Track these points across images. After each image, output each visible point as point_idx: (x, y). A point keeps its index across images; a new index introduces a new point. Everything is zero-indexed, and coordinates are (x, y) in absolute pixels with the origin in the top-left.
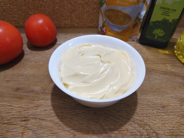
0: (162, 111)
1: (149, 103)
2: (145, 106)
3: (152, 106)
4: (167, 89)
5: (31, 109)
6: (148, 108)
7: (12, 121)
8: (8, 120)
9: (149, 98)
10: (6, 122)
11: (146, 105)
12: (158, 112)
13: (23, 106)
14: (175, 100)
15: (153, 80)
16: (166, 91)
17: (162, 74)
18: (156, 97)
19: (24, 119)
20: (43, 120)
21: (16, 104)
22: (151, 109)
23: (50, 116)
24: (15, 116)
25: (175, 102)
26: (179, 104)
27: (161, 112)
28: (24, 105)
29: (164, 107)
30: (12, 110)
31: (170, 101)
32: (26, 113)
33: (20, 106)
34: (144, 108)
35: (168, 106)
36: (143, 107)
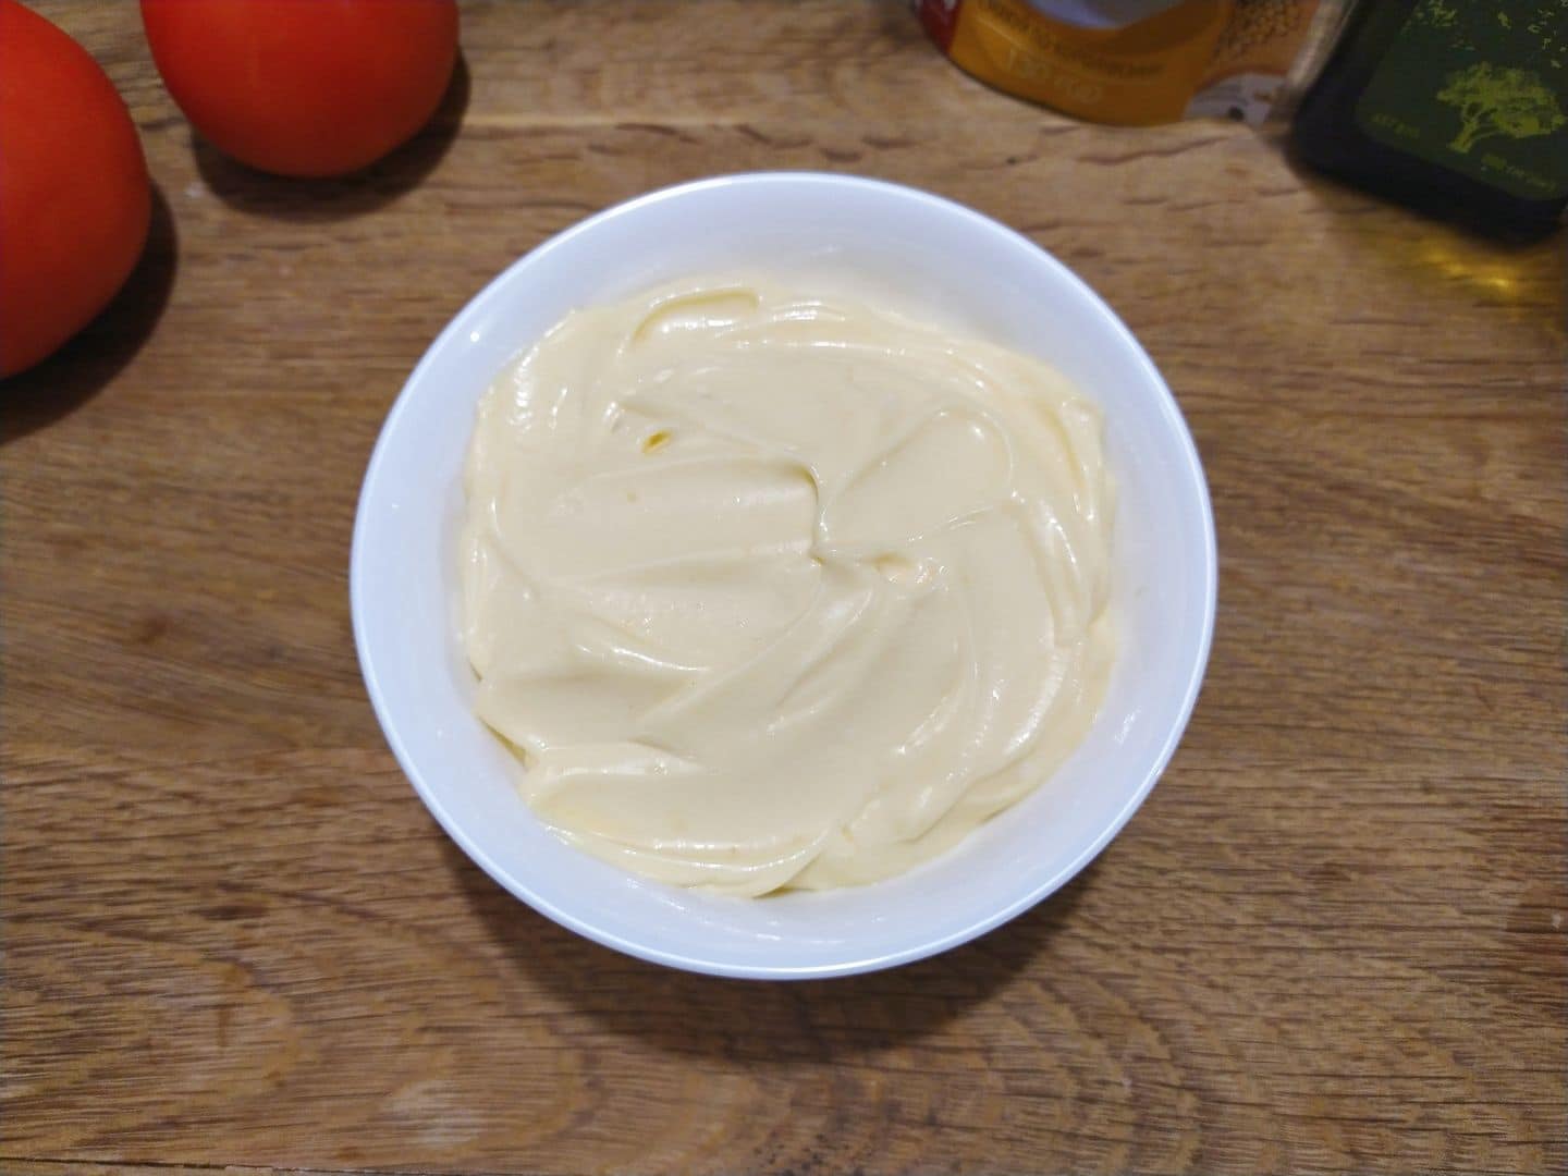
0: (1303, 909)
1: (1217, 833)
2: (1169, 861)
3: (1235, 859)
4: (1408, 708)
5: (271, 818)
6: (1191, 878)
7: (136, 910)
8: (108, 900)
9: (1224, 781)
10: (97, 911)
11: (1182, 845)
12: (1265, 920)
13: (212, 792)
14: (1451, 815)
15: (1309, 604)
16: (1397, 724)
17: (1410, 538)
18: (1288, 777)
19: (222, 899)
20: (365, 915)
21: (156, 769)
22: (1216, 882)
23: (411, 889)
24: (155, 872)
25: (1445, 832)
26: (1470, 860)
27: (1297, 917)
28: (220, 783)
29: (1330, 874)
30: (126, 815)
31: (1398, 823)
32: (237, 849)
33: (183, 785)
34: (1162, 872)
35: (1365, 870)
36: (1154, 860)
